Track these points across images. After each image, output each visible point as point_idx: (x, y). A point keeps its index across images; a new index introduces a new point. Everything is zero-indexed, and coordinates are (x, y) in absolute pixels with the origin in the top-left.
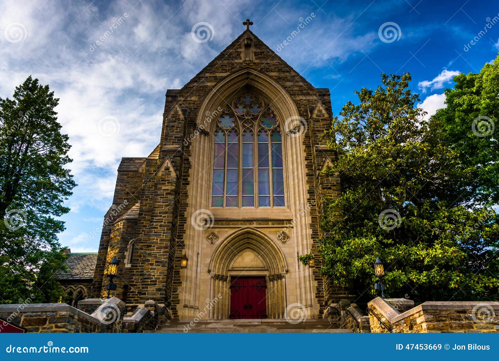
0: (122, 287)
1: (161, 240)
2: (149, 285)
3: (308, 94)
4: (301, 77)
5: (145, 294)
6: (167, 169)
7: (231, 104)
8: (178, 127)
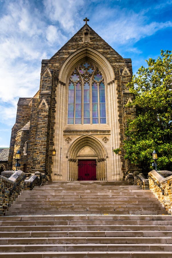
0: (23, 165)
1: (42, 141)
2: (36, 164)
3: (120, 62)
5: (35, 168)
6: (44, 104)
7: (77, 68)
8: (49, 81)
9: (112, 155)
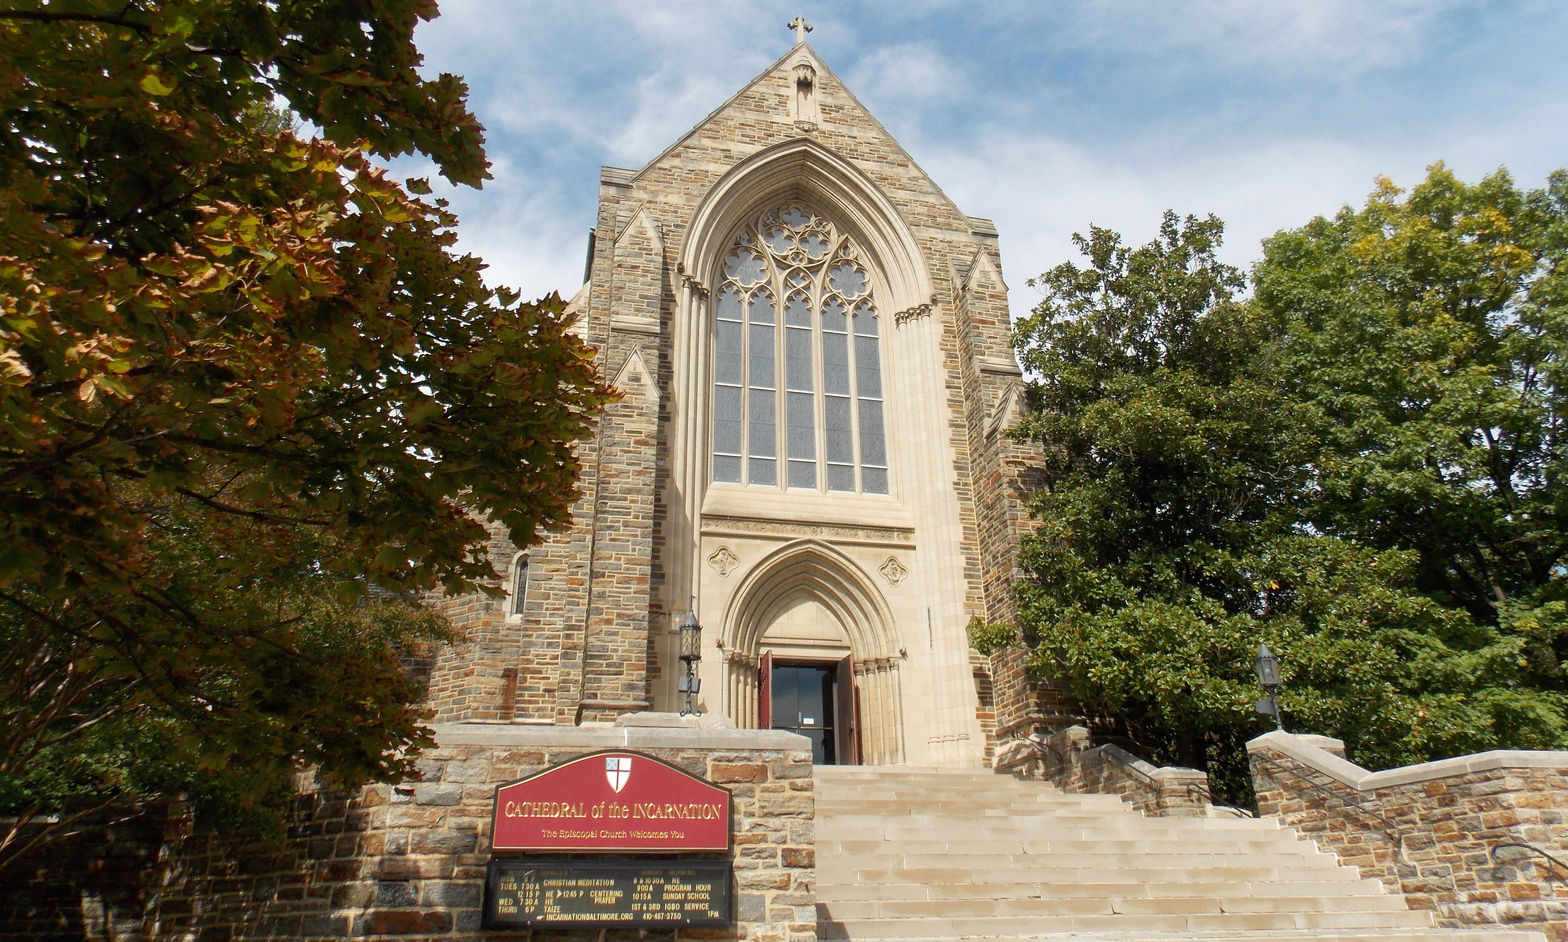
0: (501, 673)
1: (629, 562)
2: (602, 673)
3: (949, 228)
4: (933, 184)
5: (595, 696)
6: (636, 379)
7: (756, 225)
8: (648, 271)
9: (928, 644)
